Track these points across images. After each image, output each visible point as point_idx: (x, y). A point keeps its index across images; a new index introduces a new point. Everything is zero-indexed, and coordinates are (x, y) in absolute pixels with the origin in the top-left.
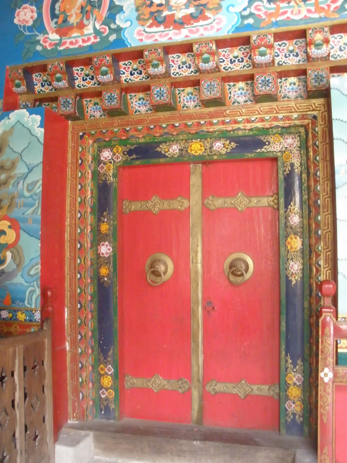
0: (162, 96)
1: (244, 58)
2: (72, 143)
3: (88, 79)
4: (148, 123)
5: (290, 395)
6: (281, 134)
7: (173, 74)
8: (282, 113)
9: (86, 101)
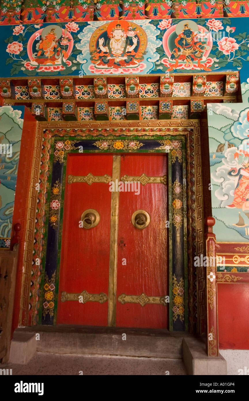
0: (102, 109)
1: (154, 91)
2: (38, 134)
3: (54, 94)
4: (90, 127)
5: (176, 302)
6: (171, 140)
7: (110, 96)
8: (173, 126)
9: (50, 109)
